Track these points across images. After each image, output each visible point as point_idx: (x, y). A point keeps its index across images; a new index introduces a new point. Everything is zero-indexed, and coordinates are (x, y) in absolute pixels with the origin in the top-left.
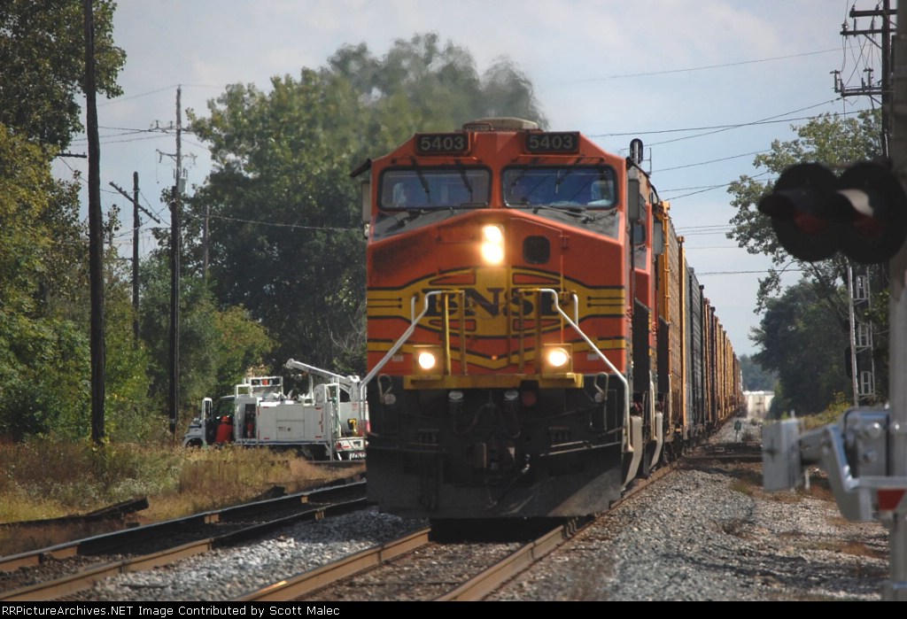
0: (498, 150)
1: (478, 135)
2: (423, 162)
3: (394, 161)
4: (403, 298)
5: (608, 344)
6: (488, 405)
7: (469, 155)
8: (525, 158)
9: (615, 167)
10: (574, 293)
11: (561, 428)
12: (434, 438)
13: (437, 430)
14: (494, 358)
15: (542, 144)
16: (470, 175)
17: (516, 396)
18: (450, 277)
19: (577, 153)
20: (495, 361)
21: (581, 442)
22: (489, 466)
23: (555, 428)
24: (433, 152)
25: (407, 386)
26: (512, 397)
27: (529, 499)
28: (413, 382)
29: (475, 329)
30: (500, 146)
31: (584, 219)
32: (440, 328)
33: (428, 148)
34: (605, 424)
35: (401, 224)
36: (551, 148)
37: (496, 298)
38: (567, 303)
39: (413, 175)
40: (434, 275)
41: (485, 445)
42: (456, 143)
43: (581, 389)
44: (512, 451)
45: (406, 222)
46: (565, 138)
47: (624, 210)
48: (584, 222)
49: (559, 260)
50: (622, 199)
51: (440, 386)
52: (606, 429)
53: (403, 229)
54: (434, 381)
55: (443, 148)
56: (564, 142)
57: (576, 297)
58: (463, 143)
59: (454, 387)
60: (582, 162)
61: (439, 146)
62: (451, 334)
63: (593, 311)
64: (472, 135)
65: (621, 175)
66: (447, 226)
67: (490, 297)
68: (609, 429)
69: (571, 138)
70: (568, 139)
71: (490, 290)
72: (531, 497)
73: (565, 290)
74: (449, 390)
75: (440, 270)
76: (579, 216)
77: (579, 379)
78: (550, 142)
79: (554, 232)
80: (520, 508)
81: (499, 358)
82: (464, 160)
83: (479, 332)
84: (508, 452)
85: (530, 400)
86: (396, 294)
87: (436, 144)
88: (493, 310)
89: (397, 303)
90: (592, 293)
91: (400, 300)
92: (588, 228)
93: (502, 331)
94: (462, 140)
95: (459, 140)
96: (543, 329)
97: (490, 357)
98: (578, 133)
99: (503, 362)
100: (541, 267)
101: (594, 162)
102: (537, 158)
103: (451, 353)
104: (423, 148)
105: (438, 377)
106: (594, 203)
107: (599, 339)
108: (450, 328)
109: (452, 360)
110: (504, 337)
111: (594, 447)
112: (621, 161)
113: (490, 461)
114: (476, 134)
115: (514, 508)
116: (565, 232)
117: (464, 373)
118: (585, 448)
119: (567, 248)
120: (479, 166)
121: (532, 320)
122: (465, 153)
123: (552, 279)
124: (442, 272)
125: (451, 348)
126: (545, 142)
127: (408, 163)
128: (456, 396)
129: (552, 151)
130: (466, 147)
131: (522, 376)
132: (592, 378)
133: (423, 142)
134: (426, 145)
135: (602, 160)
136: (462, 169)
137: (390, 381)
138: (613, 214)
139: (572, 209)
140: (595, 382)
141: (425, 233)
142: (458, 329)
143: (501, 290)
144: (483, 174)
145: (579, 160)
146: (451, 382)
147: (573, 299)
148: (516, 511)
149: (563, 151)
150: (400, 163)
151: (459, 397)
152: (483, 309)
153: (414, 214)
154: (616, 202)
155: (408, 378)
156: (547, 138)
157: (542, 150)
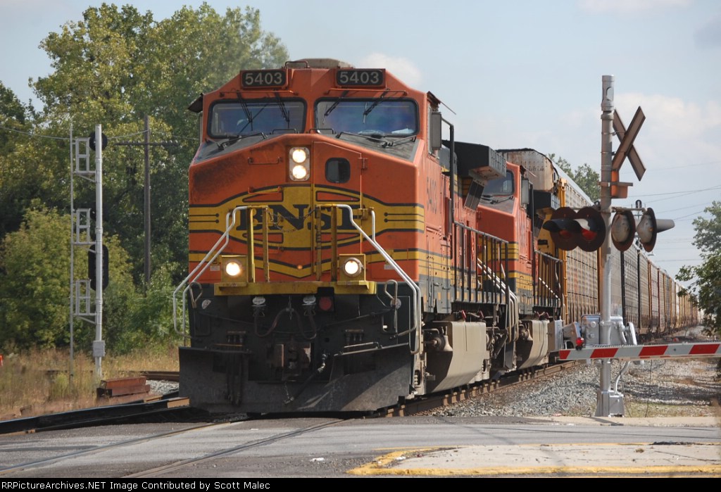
0: (312, 84)
1: (295, 72)
2: (247, 95)
3: (222, 95)
4: (220, 214)
5: (403, 255)
6: (287, 310)
7: (287, 88)
8: (336, 91)
9: (418, 101)
10: (372, 209)
11: (357, 331)
12: (241, 340)
13: (245, 332)
14: (300, 267)
15: (351, 79)
16: (288, 106)
17: (314, 301)
18: (262, 195)
19: (384, 87)
20: (300, 271)
21: (372, 343)
22: (286, 365)
23: (350, 331)
24: (256, 87)
25: (217, 292)
26: (309, 302)
27: (325, 395)
28: (221, 289)
29: (282, 242)
30: (314, 81)
31: (384, 143)
32: (246, 239)
33: (251, 83)
34: (396, 328)
35: (221, 148)
36: (360, 81)
37: (301, 213)
38: (364, 219)
39: (238, 107)
40: (246, 193)
41: (283, 345)
42: (275, 78)
43: (374, 295)
44: (308, 352)
45: (225, 146)
46: (372, 74)
47: (425, 138)
48: (384, 147)
49: (358, 180)
50: (422, 129)
51: (246, 293)
52: (396, 331)
53: (223, 152)
54: (240, 288)
55: (264, 82)
56: (371, 77)
57: (373, 213)
58: (282, 78)
59: (257, 293)
60: (387, 96)
61: (261, 81)
62: (255, 244)
63: (390, 225)
64: (290, 71)
65: (423, 108)
66: (258, 149)
67: (296, 213)
68: (399, 332)
69: (377, 75)
70: (375, 75)
71: (296, 206)
72: (327, 393)
73: (364, 207)
74: (253, 297)
75: (251, 188)
76: (378, 142)
77: (372, 287)
78: (359, 77)
79: (354, 154)
80: (316, 402)
81: (304, 267)
82: (283, 93)
83: (286, 244)
84: (304, 352)
85: (326, 304)
86: (214, 210)
87: (258, 79)
88: (298, 224)
89: (214, 218)
90: (389, 209)
91: (217, 215)
92: (386, 152)
93: (306, 244)
94: (281, 76)
95: (278, 75)
96: (339, 243)
97: (295, 267)
98: (384, 70)
99: (308, 271)
100: (341, 186)
101: (399, 95)
102: (348, 91)
103: (255, 262)
104: (247, 83)
105: (243, 284)
106: (398, 132)
107: (395, 251)
108: (254, 239)
109: (256, 268)
110: (309, 249)
111: (383, 348)
112: (422, 95)
113: (288, 360)
114: (293, 70)
115: (310, 403)
116: (364, 154)
117: (267, 281)
118: (377, 348)
119: (366, 169)
120: (296, 99)
121: (330, 233)
122: (283, 87)
123: (352, 197)
124: (253, 190)
125: (255, 258)
126: (354, 78)
127: (235, 96)
128: (259, 302)
129: (360, 85)
130: (284, 82)
131: (319, 283)
132: (383, 286)
133: (247, 78)
134: (249, 80)
135: (405, 94)
136: (280, 100)
137: (201, 287)
138: (413, 141)
139: (373, 136)
140: (386, 288)
141: (240, 155)
142: (262, 241)
143: (306, 206)
144: (299, 105)
145: (385, 93)
146: (255, 289)
147: (370, 214)
148: (313, 405)
149: (369, 86)
150: (227, 96)
151: (261, 303)
152: (289, 224)
153: (233, 140)
154: (417, 131)
155: (217, 285)
156: (356, 73)
157: (351, 84)
